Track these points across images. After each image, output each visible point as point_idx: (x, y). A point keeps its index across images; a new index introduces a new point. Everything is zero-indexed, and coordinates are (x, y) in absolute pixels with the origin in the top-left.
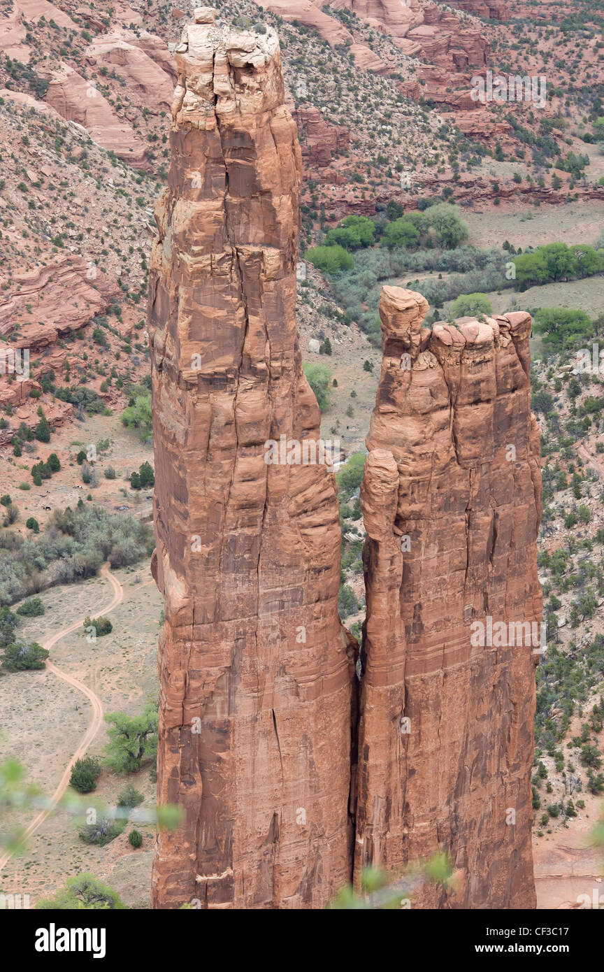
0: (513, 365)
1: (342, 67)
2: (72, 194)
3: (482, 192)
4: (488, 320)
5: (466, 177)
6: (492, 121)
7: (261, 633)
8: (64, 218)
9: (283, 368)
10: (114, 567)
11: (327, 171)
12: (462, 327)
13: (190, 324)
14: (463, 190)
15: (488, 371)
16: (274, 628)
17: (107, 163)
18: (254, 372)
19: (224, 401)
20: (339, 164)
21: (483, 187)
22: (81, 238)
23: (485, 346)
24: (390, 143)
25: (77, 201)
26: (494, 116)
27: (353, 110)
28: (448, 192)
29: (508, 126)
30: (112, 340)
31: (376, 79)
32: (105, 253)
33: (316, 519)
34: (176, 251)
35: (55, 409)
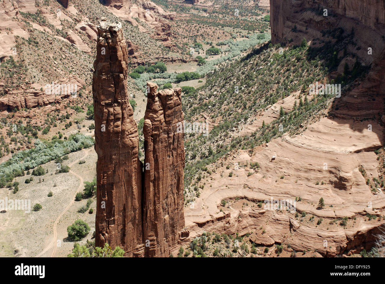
0: (177, 100)
1: (136, 31)
2: (73, 61)
3: (169, 60)
4: (171, 89)
5: (165, 57)
6: (171, 44)
7: (120, 162)
8: (71, 66)
9: (125, 101)
10: (85, 148)
11: (133, 56)
12: (166, 91)
13: (102, 91)
14: (165, 60)
15: (172, 101)
16: (123, 161)
17: (82, 53)
18: (118, 102)
19: (111, 110)
20: (136, 54)
21: (169, 59)
22: (75, 71)
23: (171, 96)
24: (148, 49)
25: (75, 62)
26: (172, 43)
27: (139, 41)
28: (162, 60)
29: (175, 45)
30: (83, 95)
31: (144, 34)
32: (81, 75)
33: (133, 135)
34: (99, 74)
35: (70, 111)
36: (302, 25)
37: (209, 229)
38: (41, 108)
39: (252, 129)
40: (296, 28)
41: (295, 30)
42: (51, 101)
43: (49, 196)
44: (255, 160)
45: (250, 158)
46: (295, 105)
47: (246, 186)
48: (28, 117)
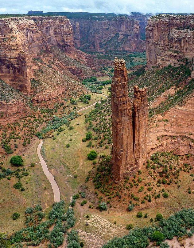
2: (59, 79)
3: (97, 76)
6: (95, 68)
10: (76, 118)
12: (141, 89)
14: (95, 75)
15: (144, 94)
18: (124, 96)
19: (122, 99)
20: (82, 74)
23: (144, 91)
24: (86, 71)
27: (82, 68)
28: (93, 76)
29: (97, 69)
31: (83, 65)
32: (63, 84)
34: (116, 83)
35: (64, 101)
36: (166, 57)
37: (157, 150)
38: (51, 101)
39: (157, 105)
40: (163, 59)
41: (163, 60)
42: (54, 97)
43: (70, 140)
44: (165, 118)
45: (162, 117)
46: (175, 93)
47: (165, 130)
48: (46, 105)
